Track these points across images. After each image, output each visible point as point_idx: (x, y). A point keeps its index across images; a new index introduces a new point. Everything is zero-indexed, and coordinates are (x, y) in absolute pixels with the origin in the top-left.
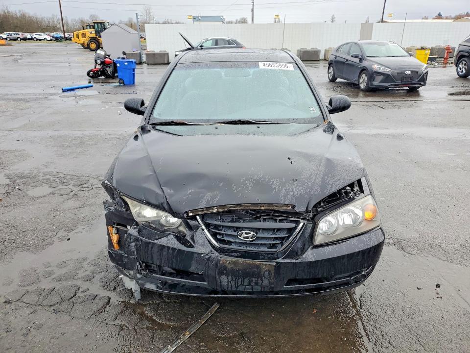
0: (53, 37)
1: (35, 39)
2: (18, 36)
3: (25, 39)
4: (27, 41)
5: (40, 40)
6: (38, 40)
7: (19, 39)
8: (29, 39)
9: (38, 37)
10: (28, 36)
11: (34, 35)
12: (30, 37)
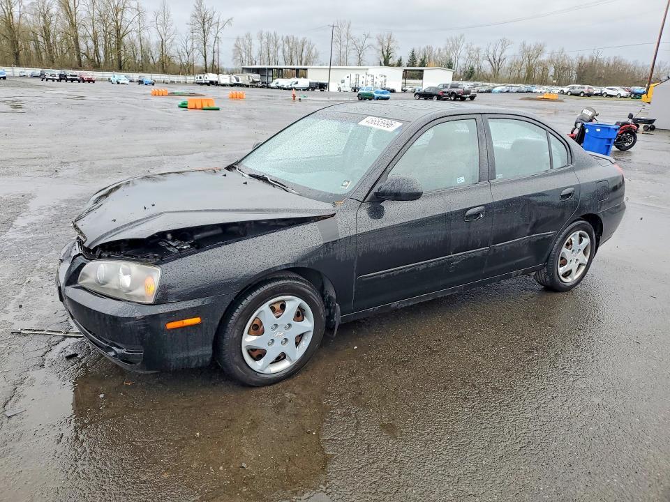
0: (632, 93)
1: (605, 95)
2: (582, 90)
3: (589, 95)
4: (593, 97)
5: (611, 96)
6: (608, 96)
7: (582, 95)
8: (596, 95)
9: (610, 92)
10: (596, 90)
11: (605, 90)
12: (599, 92)
